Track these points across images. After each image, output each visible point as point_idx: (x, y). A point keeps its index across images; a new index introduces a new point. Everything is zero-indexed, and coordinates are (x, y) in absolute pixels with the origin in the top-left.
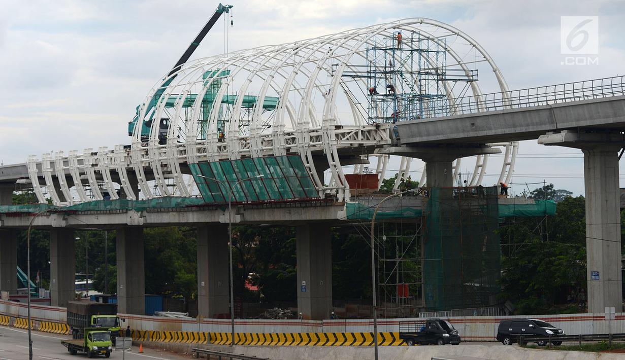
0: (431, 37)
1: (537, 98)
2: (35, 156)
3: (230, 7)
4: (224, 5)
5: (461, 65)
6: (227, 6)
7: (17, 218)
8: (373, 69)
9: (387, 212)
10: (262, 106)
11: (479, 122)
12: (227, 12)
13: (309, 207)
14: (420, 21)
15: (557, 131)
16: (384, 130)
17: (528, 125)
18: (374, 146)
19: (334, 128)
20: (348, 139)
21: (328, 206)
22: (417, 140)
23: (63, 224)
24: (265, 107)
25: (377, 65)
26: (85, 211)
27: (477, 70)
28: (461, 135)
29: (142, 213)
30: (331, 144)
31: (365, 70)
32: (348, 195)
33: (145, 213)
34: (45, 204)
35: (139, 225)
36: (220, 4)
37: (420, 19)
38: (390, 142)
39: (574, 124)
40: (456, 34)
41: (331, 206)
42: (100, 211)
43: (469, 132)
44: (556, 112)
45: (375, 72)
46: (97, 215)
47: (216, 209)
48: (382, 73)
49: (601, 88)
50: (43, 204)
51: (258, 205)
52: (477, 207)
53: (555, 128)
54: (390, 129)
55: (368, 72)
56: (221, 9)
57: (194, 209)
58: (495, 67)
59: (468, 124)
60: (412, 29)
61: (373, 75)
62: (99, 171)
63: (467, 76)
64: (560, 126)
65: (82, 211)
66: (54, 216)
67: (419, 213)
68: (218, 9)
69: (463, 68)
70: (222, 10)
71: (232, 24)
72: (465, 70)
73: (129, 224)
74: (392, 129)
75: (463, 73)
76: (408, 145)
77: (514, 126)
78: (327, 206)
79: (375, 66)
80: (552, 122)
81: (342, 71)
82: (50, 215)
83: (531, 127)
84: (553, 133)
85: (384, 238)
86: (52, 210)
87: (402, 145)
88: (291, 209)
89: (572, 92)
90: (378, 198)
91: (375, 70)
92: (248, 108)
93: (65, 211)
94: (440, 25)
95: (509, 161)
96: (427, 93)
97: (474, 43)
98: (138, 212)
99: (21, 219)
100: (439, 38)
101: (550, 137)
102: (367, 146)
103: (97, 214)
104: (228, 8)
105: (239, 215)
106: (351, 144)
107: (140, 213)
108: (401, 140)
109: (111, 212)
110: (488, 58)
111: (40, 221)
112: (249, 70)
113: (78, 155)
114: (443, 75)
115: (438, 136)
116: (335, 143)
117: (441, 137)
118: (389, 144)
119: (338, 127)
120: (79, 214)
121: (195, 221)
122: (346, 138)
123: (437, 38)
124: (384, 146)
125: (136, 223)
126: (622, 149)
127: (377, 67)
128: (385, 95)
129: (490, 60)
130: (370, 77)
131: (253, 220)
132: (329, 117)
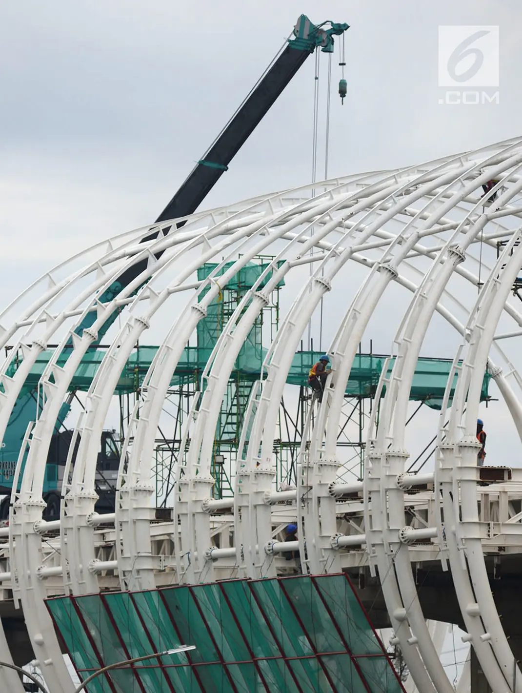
3: (340, 29)
4: (316, 23)
6: (327, 27)
10: (405, 392)
12: (327, 50)
19: (476, 476)
30: (460, 535)
36: (303, 17)
56: (305, 37)
68: (293, 38)
70: (307, 42)
71: (343, 92)
81: (517, 262)
92: (360, 398)
104: (330, 33)
112: (367, 263)
116: (477, 531)
119: (492, 474)
132: (459, 437)
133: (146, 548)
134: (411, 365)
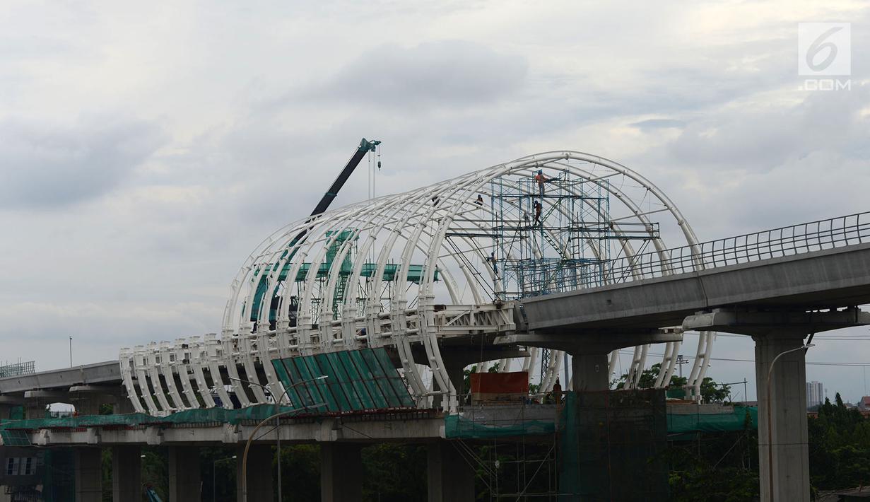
0: (592, 178)
1: (682, 262)
2: (128, 349)
3: (378, 143)
4: (369, 141)
5: (639, 216)
6: (373, 142)
7: (114, 433)
8: (499, 224)
9: (504, 426)
10: (405, 279)
11: (616, 298)
12: (373, 150)
13: (410, 419)
14: (565, 155)
15: (707, 310)
16: (507, 310)
17: (673, 302)
18: (496, 333)
19: (433, 308)
20: (453, 324)
21: (431, 418)
22: (547, 324)
23: (158, 440)
24: (410, 279)
25: (504, 218)
26: (180, 423)
27: (658, 223)
28: (597, 317)
29: (237, 427)
30: (427, 331)
31: (489, 225)
32: (454, 403)
33: (241, 428)
34: (142, 414)
35: (234, 443)
36: (364, 139)
37: (565, 153)
38: (513, 326)
39: (728, 300)
40: (621, 172)
41: (435, 418)
42: (195, 423)
43: (605, 312)
44: (705, 281)
45: (502, 228)
46: (192, 430)
47: (313, 422)
48: (516, 230)
49: (767, 244)
50: (139, 413)
51: (358, 417)
52: (643, 418)
53: (706, 306)
54: (514, 310)
55: (494, 229)
56: (365, 146)
57: (290, 421)
58: (681, 218)
59: (603, 300)
60: (563, 167)
61: (499, 232)
62: (206, 368)
63: (648, 231)
64: (711, 304)
65: (177, 424)
66: (150, 430)
67: (550, 428)
68: (360, 147)
69: (642, 220)
70: (366, 148)
71: (379, 166)
72: (645, 224)
73: (224, 442)
74: (518, 308)
75: (643, 228)
76: (538, 331)
77: (657, 303)
78: (429, 418)
79: (502, 221)
80: (702, 297)
81: (446, 227)
82: (146, 428)
83: (677, 304)
84: (703, 313)
85: (497, 464)
86: (148, 422)
87: (530, 332)
88: (392, 422)
89: (722, 252)
90: (489, 407)
91: (502, 226)
92: (389, 281)
93: (159, 424)
94: (597, 160)
95: (703, 352)
96: (581, 257)
97: (648, 185)
98: (233, 425)
99: (118, 434)
100: (604, 179)
101: (697, 318)
102: (488, 333)
103: (192, 428)
104: (374, 144)
105: (336, 431)
106: (470, 331)
107: (235, 426)
108: (529, 325)
109: (206, 425)
110: (671, 206)
111: (135, 437)
112: (389, 229)
113: (170, 348)
114: (605, 231)
115: (571, 319)
116: (434, 330)
117: (573, 320)
118: (512, 331)
119: (439, 308)
120: (173, 428)
121: (292, 438)
122: (450, 323)
123: (600, 178)
124: (506, 333)
125: (230, 441)
126: (809, 335)
127: (506, 222)
128: (520, 261)
129: (673, 209)
130: (496, 236)
131: (352, 437)
132: (427, 294)
133: (309, 340)
134: (407, 268)
